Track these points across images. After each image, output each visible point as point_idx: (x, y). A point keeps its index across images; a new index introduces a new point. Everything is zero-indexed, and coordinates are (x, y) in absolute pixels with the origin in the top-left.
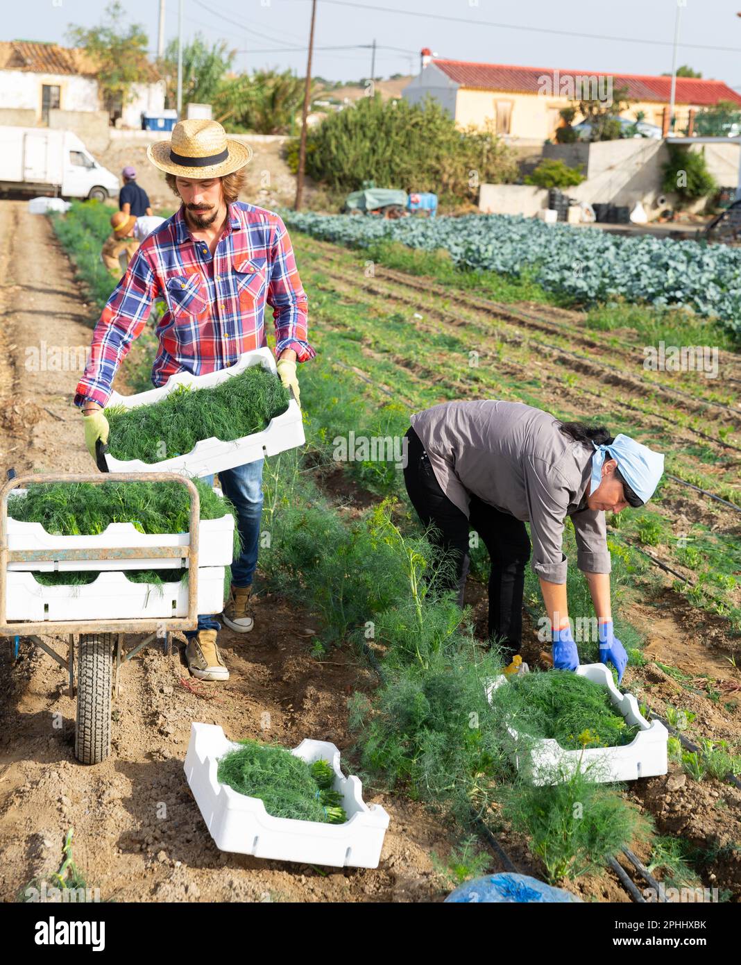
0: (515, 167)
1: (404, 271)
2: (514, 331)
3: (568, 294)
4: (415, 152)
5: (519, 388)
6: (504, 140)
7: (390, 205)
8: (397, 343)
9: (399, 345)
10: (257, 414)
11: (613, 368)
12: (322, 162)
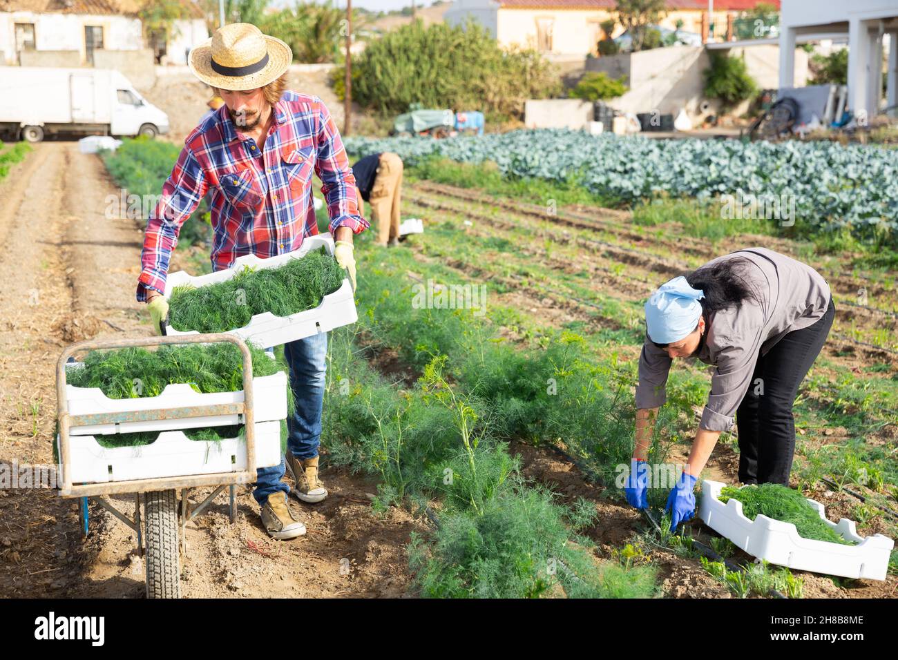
0: (558, 82)
1: (453, 185)
2: (562, 231)
3: (614, 195)
4: (459, 72)
5: (567, 280)
6: (546, 57)
7: (438, 126)
8: (448, 247)
9: (451, 249)
10: (312, 292)
11: (660, 257)
12: (369, 88)
